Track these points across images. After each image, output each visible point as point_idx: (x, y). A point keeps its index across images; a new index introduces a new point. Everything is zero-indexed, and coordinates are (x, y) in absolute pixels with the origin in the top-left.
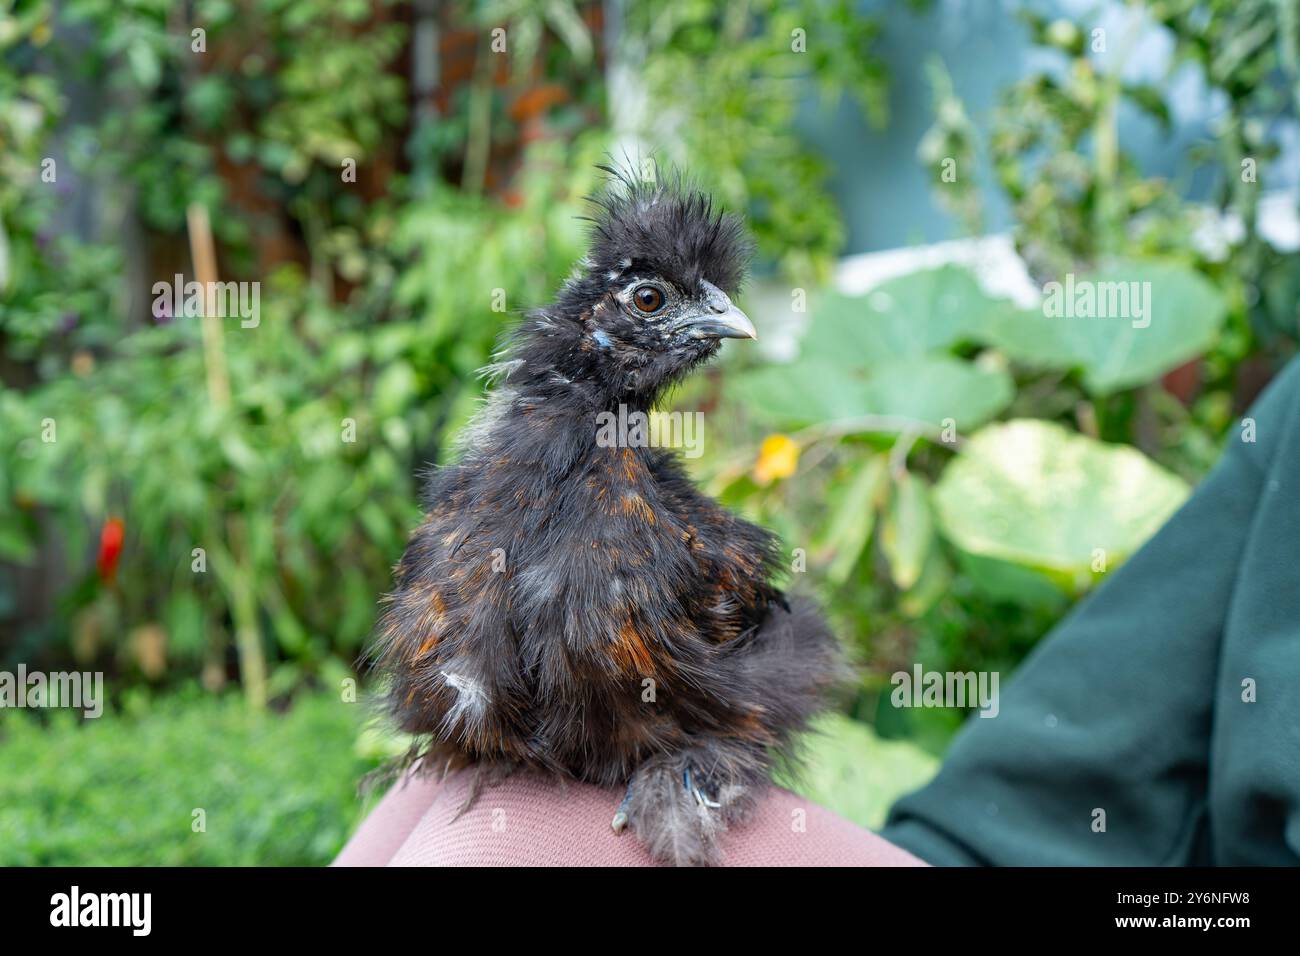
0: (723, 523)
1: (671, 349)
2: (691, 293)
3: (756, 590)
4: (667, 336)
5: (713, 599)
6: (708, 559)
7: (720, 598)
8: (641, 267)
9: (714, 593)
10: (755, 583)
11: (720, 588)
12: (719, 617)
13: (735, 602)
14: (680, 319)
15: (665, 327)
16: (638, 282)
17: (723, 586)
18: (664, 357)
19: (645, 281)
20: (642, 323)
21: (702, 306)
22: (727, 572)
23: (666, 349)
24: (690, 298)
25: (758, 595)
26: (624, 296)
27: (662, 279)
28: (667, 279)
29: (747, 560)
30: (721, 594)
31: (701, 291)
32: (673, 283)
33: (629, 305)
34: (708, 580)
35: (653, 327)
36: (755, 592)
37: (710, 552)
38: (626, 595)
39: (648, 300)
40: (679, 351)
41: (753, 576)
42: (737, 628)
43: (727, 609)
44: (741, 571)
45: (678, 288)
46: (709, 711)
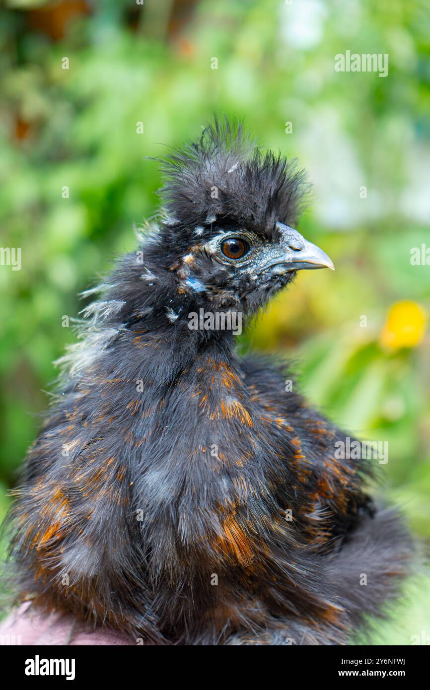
0: (325, 436)
1: (259, 286)
2: (271, 238)
3: (349, 498)
4: (256, 277)
5: (310, 506)
6: (308, 469)
7: (317, 506)
8: (225, 222)
9: (311, 501)
10: (349, 492)
11: (317, 496)
12: (315, 523)
13: (329, 509)
14: (264, 261)
15: (253, 270)
16: (223, 235)
17: (320, 494)
18: (254, 293)
19: (229, 233)
20: (232, 269)
21: (282, 247)
22: (324, 481)
23: (255, 288)
24: (270, 242)
25: (350, 503)
26: (212, 246)
27: (245, 230)
28: (249, 230)
29: (344, 471)
30: (317, 501)
31: (279, 235)
32: (255, 232)
33: (217, 254)
34: (307, 487)
35: (242, 272)
36: (347, 500)
37: (311, 463)
38: (232, 492)
39: (234, 248)
40: (265, 286)
41: (347, 486)
42: (328, 534)
43: (321, 517)
44: (337, 481)
45: (260, 236)
46: (293, 602)
